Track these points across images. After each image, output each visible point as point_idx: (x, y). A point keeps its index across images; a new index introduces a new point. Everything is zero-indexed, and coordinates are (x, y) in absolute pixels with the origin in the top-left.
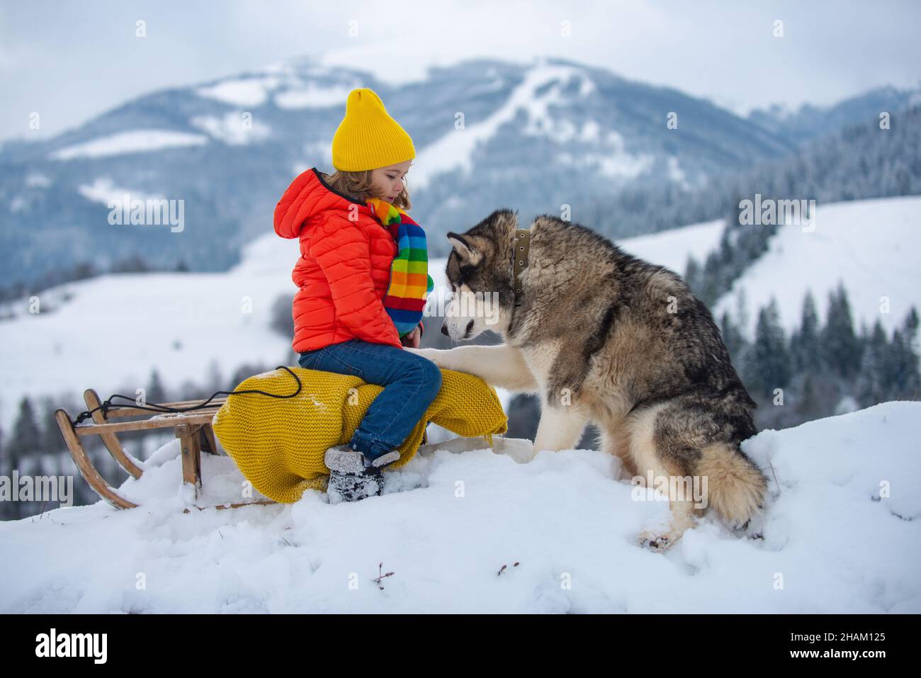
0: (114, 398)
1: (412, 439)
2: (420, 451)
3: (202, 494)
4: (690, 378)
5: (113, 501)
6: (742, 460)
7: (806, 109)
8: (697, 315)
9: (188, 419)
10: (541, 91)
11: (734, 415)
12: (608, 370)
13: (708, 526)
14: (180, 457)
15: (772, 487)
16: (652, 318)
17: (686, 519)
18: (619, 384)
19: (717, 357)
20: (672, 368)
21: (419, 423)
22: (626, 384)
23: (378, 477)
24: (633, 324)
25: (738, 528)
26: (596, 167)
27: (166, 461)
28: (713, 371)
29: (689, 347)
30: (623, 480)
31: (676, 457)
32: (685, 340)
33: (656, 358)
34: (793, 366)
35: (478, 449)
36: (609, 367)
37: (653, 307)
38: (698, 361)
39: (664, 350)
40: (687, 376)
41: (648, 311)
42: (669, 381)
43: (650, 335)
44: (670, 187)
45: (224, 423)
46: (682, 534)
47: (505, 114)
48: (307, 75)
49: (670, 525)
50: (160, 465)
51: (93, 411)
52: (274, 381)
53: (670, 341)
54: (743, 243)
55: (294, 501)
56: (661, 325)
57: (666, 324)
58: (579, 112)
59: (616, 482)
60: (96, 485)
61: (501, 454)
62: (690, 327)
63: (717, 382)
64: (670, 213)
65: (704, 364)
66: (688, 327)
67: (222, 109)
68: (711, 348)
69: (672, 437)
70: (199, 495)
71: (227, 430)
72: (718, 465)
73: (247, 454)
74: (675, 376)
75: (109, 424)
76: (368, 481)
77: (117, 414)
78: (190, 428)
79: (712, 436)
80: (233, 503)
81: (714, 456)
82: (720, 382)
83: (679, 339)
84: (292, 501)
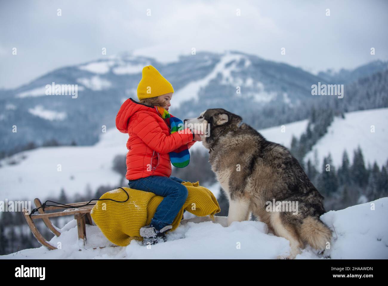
0: (47, 202)
1: (177, 218)
2: (181, 223)
3: (87, 243)
4: (291, 190)
5: (48, 247)
6: (321, 223)
7: (343, 71)
8: (292, 164)
9: (80, 211)
10: (228, 65)
11: (314, 203)
12: (254, 185)
13: (307, 253)
14: (77, 227)
15: (334, 235)
16: (272, 164)
17: (297, 250)
18: (259, 192)
19: (302, 180)
20: (282, 186)
21: (180, 211)
22: (262, 192)
23: (163, 237)
24: (264, 165)
25: (319, 253)
26: (252, 98)
27: (71, 228)
28: (300, 186)
29: (289, 176)
30: (269, 234)
31: (290, 224)
32: (287, 174)
33: (275, 181)
34: (339, 182)
35: (206, 221)
36: (254, 184)
37: (273, 159)
38: (293, 182)
39: (278, 178)
40: (289, 189)
41: (271, 160)
42: (282, 191)
43: (272, 171)
44: (284, 106)
45: (96, 213)
46: (295, 257)
47: (213, 75)
48: (127, 60)
49: (290, 253)
50: (68, 230)
51: (38, 209)
52: (116, 195)
53: (280, 174)
54: (316, 129)
55: (127, 245)
56: (276, 167)
57: (279, 166)
58: (244, 74)
59: (266, 234)
60: (40, 240)
61: (216, 223)
62: (289, 168)
63: (303, 190)
64: (285, 117)
65: (296, 183)
66: (288, 168)
67: (90, 75)
68: (299, 177)
69: (288, 215)
70: (85, 244)
71: (97, 216)
72: (311, 226)
73: (105, 227)
74: (284, 189)
75: (46, 214)
76: (159, 239)
77: (49, 209)
78: (81, 215)
79: (305, 213)
80: (100, 247)
81: (309, 222)
82: (305, 190)
83: (284, 173)
84: (126, 245)
